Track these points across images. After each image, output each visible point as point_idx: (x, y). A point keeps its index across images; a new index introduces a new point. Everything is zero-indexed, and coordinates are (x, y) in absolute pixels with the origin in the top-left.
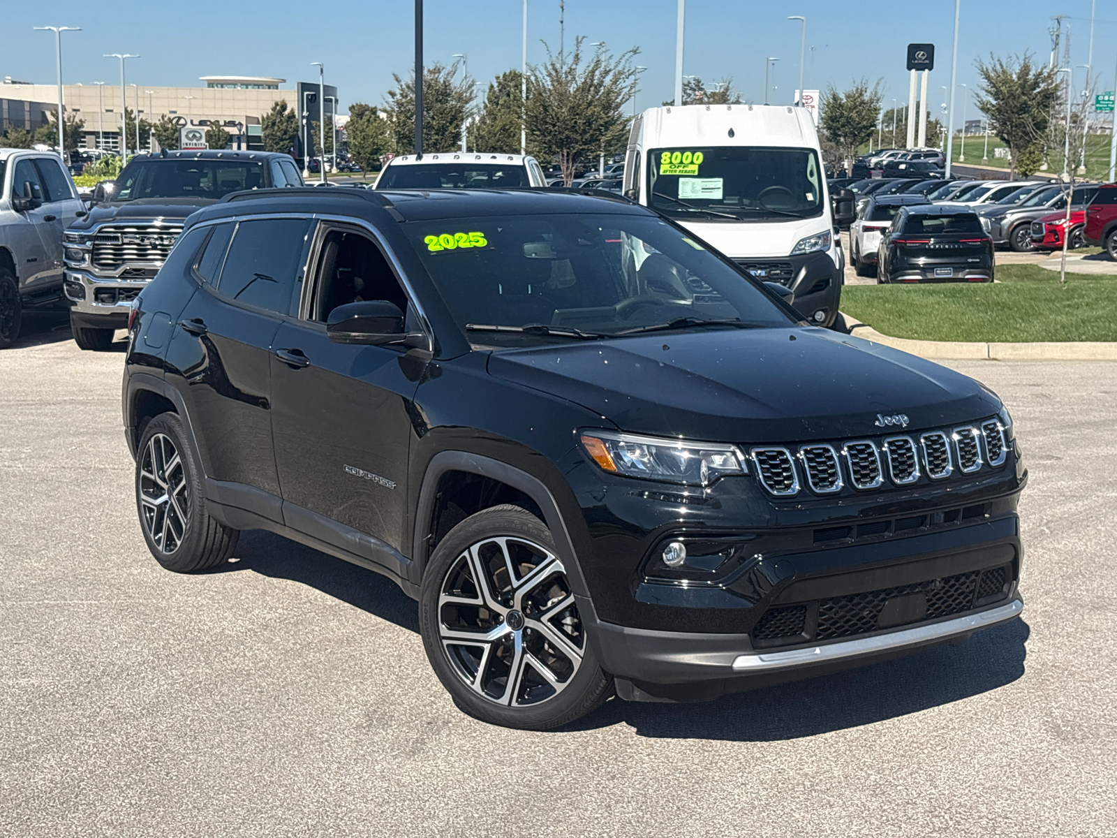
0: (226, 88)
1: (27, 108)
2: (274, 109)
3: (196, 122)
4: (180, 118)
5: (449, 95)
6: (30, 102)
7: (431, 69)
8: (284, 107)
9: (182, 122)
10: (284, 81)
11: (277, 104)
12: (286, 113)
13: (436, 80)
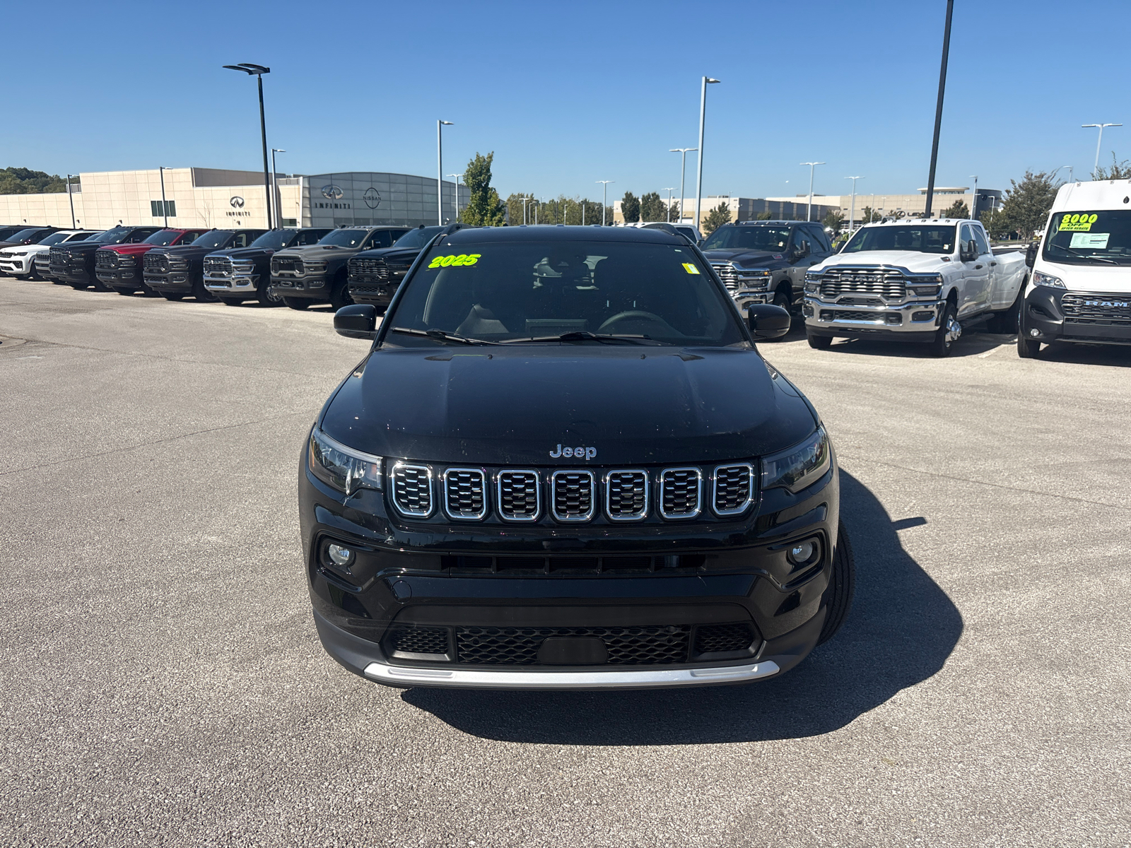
0: (947, 194)
1: (819, 208)
2: (954, 205)
3: (911, 214)
4: (902, 212)
5: (1047, 191)
6: (821, 206)
7: (1038, 175)
8: (961, 204)
9: (903, 214)
10: (968, 189)
11: (957, 202)
12: (963, 206)
13: (1041, 182)
